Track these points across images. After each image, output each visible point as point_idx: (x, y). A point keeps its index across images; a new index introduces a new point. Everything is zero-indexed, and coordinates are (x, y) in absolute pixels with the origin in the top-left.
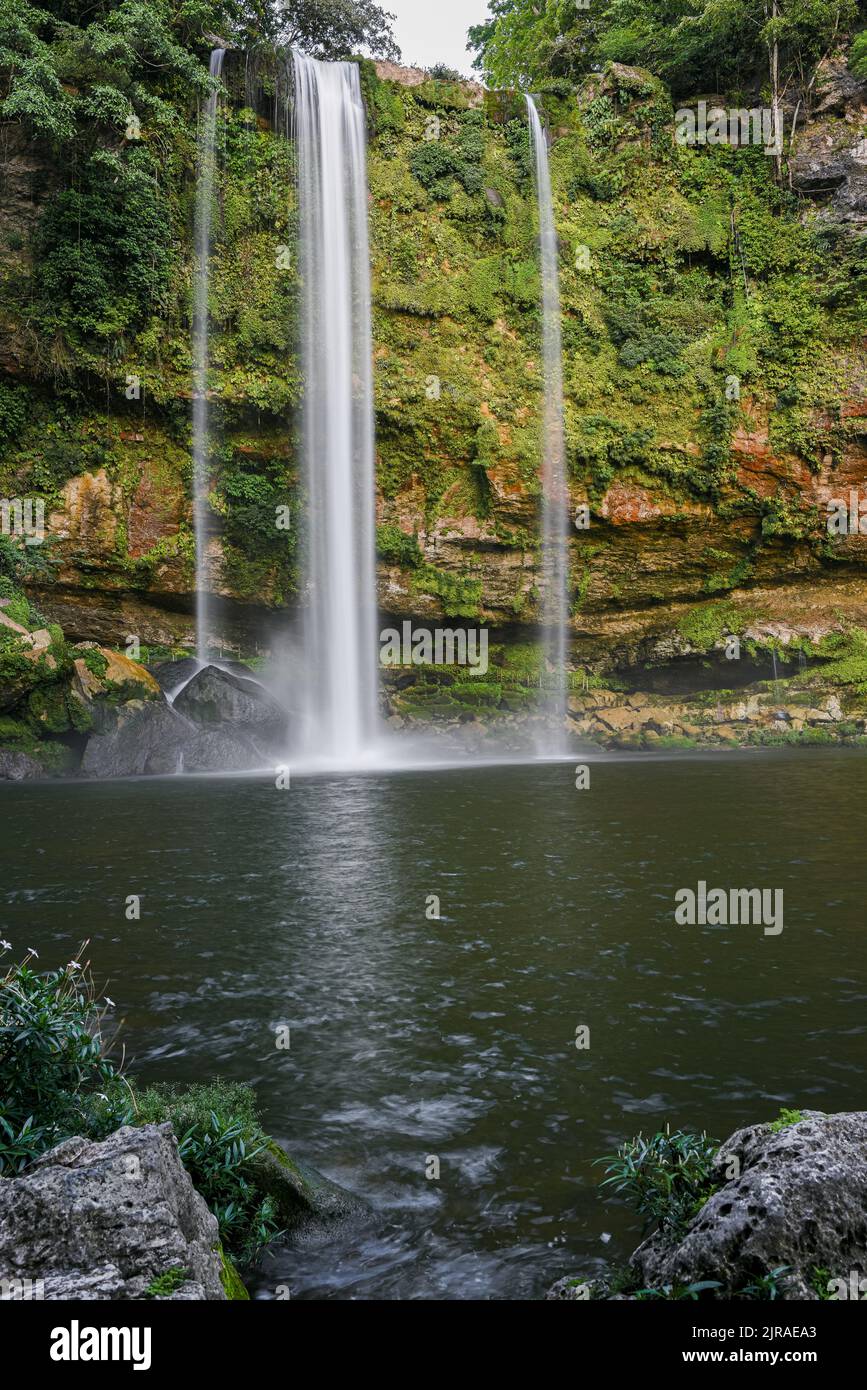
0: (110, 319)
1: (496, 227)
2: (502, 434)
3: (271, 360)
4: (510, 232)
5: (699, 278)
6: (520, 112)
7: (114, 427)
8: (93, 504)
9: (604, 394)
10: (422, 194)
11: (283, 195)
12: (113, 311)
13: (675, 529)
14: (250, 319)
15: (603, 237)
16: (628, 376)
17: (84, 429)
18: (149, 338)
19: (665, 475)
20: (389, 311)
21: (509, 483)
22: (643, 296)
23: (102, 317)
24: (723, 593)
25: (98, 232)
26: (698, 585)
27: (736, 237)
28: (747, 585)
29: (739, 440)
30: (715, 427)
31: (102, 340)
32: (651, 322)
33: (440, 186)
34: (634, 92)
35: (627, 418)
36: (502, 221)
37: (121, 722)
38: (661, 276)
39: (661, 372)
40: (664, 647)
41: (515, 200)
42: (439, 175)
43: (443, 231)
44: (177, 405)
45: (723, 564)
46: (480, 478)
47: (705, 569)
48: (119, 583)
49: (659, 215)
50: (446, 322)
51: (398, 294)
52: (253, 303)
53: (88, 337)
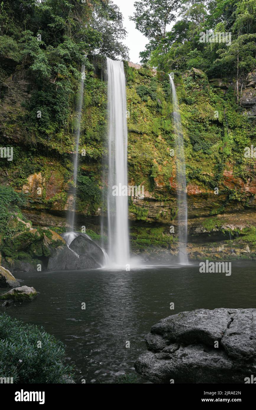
0: (50, 129)
1: (160, 110)
2: (159, 168)
3: (95, 143)
4: (163, 111)
5: (215, 128)
6: (167, 79)
7: (45, 160)
8: (37, 183)
9: (188, 158)
10: (140, 99)
11: (101, 96)
12: (50, 127)
13: (204, 197)
14: (90, 131)
15: (189, 115)
16: (196, 154)
17: (35, 160)
18: (61, 135)
19: (204, 182)
20: (131, 132)
21: (160, 182)
22: (200, 131)
23: (48, 128)
24: (215, 215)
25: (48, 104)
26: (208, 212)
27: (226, 117)
28: (222, 213)
29: (225, 173)
30: (219, 169)
31: (47, 135)
32: (202, 139)
33: (145, 97)
34: (199, 76)
35: (194, 166)
36: (161, 108)
37: (58, 253)
38: (204, 126)
39: (205, 153)
40: (198, 230)
41: (165, 102)
42: (145, 94)
43: (145, 110)
44: (66, 155)
45: (216, 207)
46: (152, 181)
47: (211, 208)
48: (42, 207)
49: (204, 110)
50: (145, 135)
51: (134, 127)
52: (91, 127)
53: (44, 134)
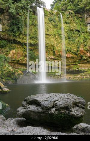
0: (17, 34)
1: (57, 26)
2: (57, 47)
3: (33, 39)
4: (58, 27)
5: (77, 32)
6: (60, 14)
7: (16, 45)
8: (13, 53)
9: (67, 44)
10: (49, 22)
11: (35, 22)
12: (17, 33)
13: (73, 58)
14: (32, 34)
15: (68, 28)
16: (70, 42)
17: (13, 45)
18: (21, 36)
19: (73, 52)
20: (46, 34)
21: (57, 53)
22: (71, 34)
23: (16, 34)
24: (77, 64)
25: (16, 25)
26: (74, 63)
27: (81, 28)
28: (79, 64)
29: (80, 49)
30: (78, 48)
31: (16, 36)
32: (72, 37)
33: (51, 22)
34: (71, 13)
35: (69, 46)
36: (57, 25)
37: (20, 78)
38: (73, 32)
39: (73, 42)
40: (71, 70)
41: (59, 23)
42: (51, 20)
43: (51, 26)
44: (23, 43)
45: (77, 61)
46: (54, 52)
47: (75, 62)
48: (16, 62)
49: (73, 26)
50: (51, 36)
51: (47, 33)
53: (15, 36)
